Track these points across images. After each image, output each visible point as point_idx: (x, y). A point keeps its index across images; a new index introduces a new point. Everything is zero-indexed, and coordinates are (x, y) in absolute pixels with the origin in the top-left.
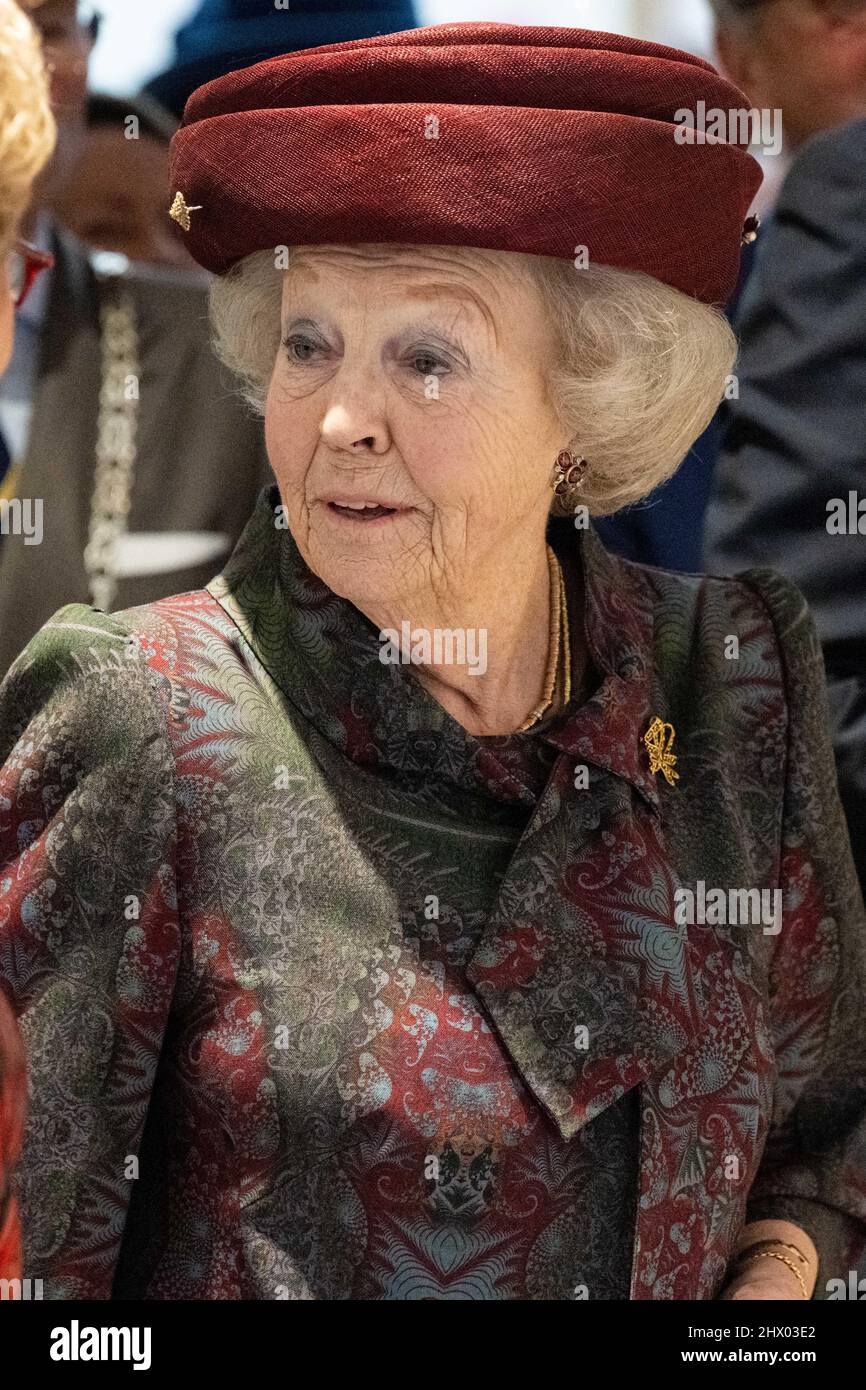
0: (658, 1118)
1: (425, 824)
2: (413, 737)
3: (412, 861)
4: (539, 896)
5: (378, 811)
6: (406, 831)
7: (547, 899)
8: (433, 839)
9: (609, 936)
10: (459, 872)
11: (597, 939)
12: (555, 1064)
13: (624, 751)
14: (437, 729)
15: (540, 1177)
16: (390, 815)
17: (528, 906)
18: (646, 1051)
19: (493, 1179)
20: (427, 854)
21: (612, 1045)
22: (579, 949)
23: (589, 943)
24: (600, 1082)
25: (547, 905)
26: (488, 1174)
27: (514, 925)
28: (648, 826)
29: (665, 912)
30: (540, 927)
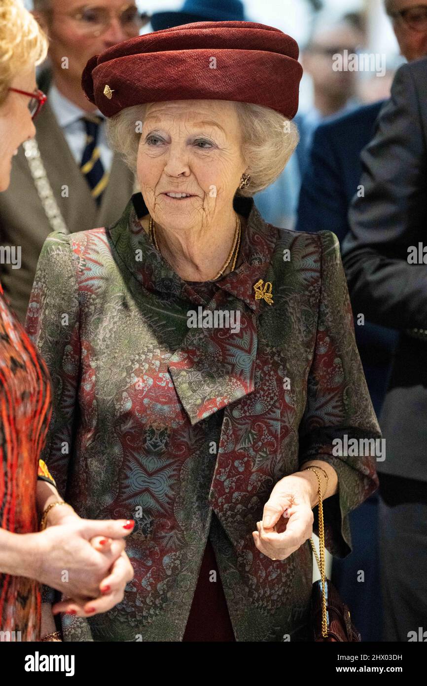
0: (231, 421)
1: (165, 312)
2: (163, 280)
3: (158, 325)
4: (200, 339)
5: (149, 306)
6: (158, 314)
7: (203, 340)
8: (168, 318)
9: (224, 355)
10: (176, 330)
11: (220, 355)
12: (194, 398)
13: (243, 290)
14: (171, 277)
15: (185, 440)
16: (154, 308)
17: (195, 342)
18: (228, 396)
19: (168, 439)
20: (164, 322)
21: (217, 393)
22: (213, 358)
23: (216, 357)
24: (210, 406)
25: (203, 342)
26: (166, 438)
27: (188, 348)
28: (250, 317)
29: (247, 348)
30: (199, 350)
